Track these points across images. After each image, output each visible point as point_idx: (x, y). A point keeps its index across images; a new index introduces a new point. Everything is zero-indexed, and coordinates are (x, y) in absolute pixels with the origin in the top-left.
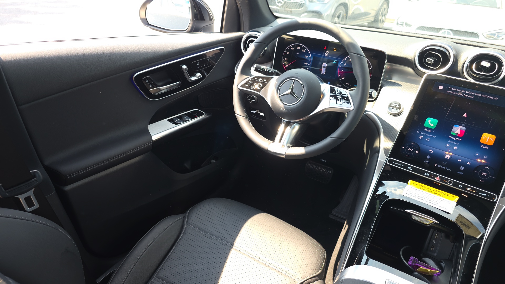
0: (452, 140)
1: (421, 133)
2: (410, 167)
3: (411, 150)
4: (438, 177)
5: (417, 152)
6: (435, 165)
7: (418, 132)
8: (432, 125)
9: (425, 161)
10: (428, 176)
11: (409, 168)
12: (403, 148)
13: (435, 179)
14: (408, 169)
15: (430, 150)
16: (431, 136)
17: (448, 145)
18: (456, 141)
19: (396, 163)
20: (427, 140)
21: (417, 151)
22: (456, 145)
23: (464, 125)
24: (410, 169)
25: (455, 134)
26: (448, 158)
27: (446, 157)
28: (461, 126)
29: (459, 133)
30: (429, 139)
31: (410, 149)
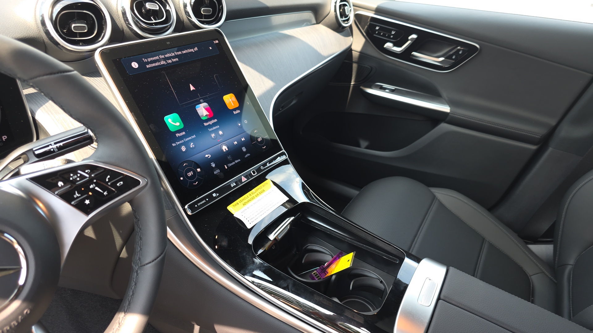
0: (210, 126)
1: (178, 143)
2: (215, 194)
3: (192, 174)
4: (242, 177)
5: (199, 170)
6: (226, 168)
7: (174, 145)
8: (178, 124)
9: (215, 173)
10: (235, 185)
11: (214, 195)
12: (182, 178)
13: (243, 181)
14: (216, 198)
15: (207, 156)
16: (190, 138)
17: (213, 135)
18: (214, 125)
19: (199, 204)
20: (191, 147)
21: (198, 169)
22: (217, 130)
23: (201, 100)
24: (216, 195)
26: (227, 149)
27: (225, 151)
28: (201, 103)
29: (208, 114)
30: (192, 144)
31: (190, 174)
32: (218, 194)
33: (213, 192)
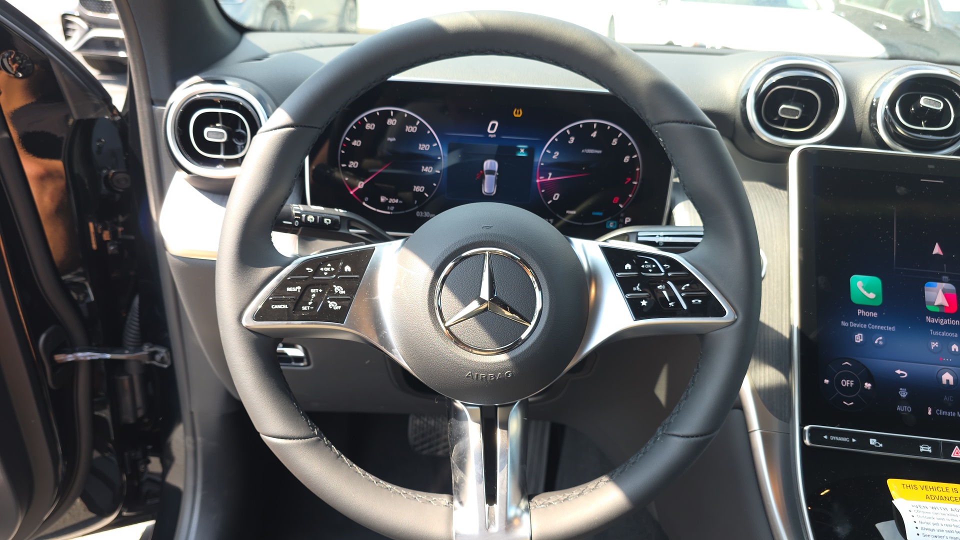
0: (937, 327)
1: (855, 325)
2: (875, 440)
3: (850, 385)
4: (957, 447)
5: (868, 385)
6: (930, 413)
7: (844, 324)
8: (872, 296)
9: (899, 408)
10: (930, 451)
11: (873, 442)
12: (826, 381)
13: (952, 456)
14: (873, 448)
15: (899, 372)
16: (882, 328)
17: (934, 345)
18: (948, 328)
19: (832, 438)
20: (876, 342)
21: (866, 384)
22: (953, 340)
23: (945, 278)
24: (877, 444)
25: (937, 310)
26: (951, 383)
27: (944, 382)
28: (941, 281)
29: (947, 304)
30: (881, 338)
31: (846, 383)
32: (881, 445)
33: (874, 436)
